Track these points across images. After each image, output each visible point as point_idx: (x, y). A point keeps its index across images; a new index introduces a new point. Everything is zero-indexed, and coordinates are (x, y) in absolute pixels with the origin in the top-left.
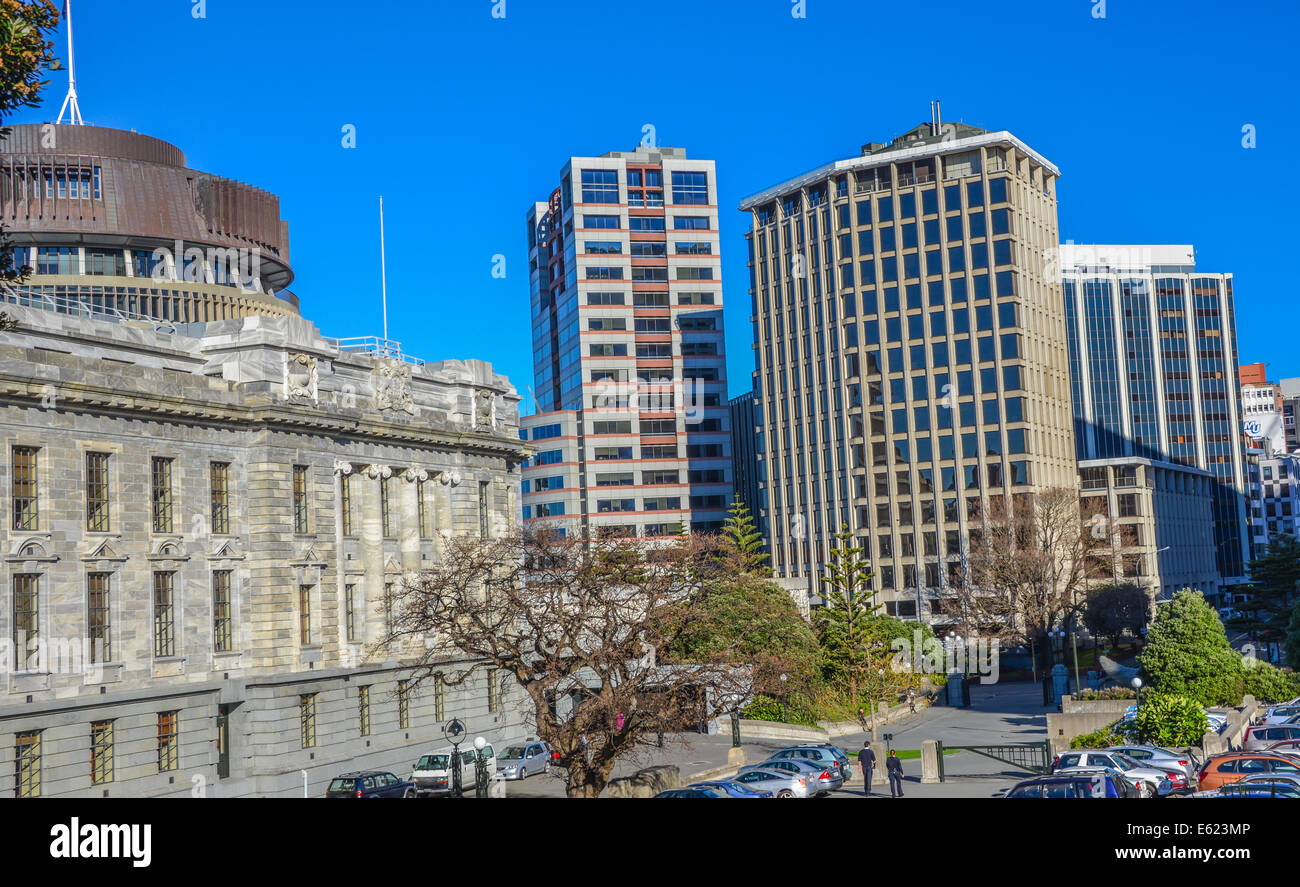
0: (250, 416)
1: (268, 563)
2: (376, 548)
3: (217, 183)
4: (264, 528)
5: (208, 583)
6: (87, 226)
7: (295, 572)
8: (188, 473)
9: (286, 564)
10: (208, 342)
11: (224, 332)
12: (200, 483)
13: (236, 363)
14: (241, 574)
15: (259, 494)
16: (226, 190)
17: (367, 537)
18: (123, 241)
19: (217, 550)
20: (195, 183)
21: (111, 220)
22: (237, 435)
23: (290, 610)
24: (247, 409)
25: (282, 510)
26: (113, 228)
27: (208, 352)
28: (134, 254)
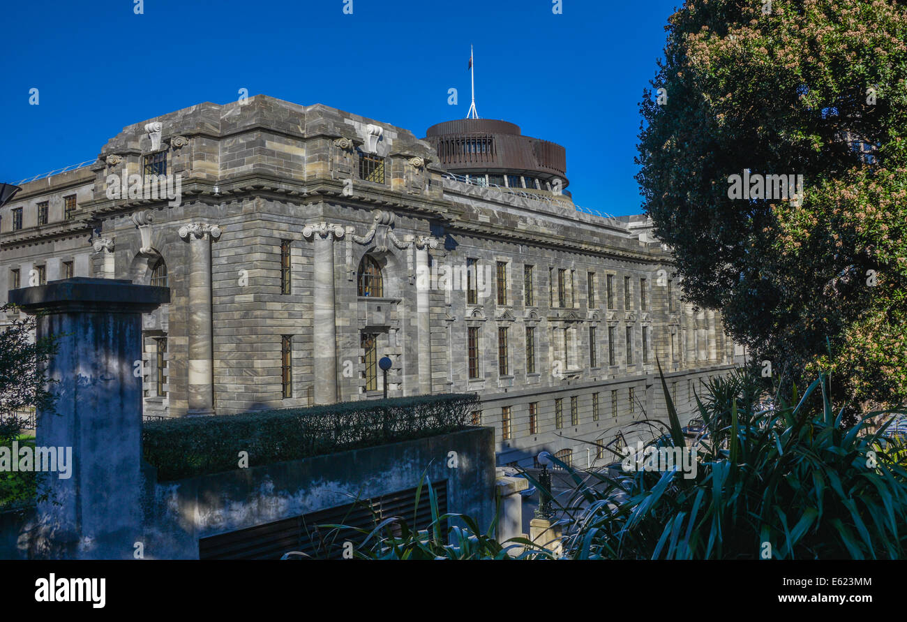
0: (654, 258)
1: (661, 324)
2: (691, 317)
3: (542, 143)
4: (659, 308)
5: (641, 332)
6: (490, 165)
7: (670, 328)
8: (635, 283)
9: (667, 324)
10: (631, 225)
11: (639, 220)
12: (638, 288)
13: (645, 234)
14: (650, 328)
15: (657, 293)
16: (546, 146)
17: (687, 312)
18: (504, 171)
19: (644, 318)
20: (533, 143)
21: (499, 162)
22: (648, 267)
23: (668, 345)
24: (654, 255)
25: (665, 300)
26: (501, 166)
27: (632, 229)
28: (508, 177)
